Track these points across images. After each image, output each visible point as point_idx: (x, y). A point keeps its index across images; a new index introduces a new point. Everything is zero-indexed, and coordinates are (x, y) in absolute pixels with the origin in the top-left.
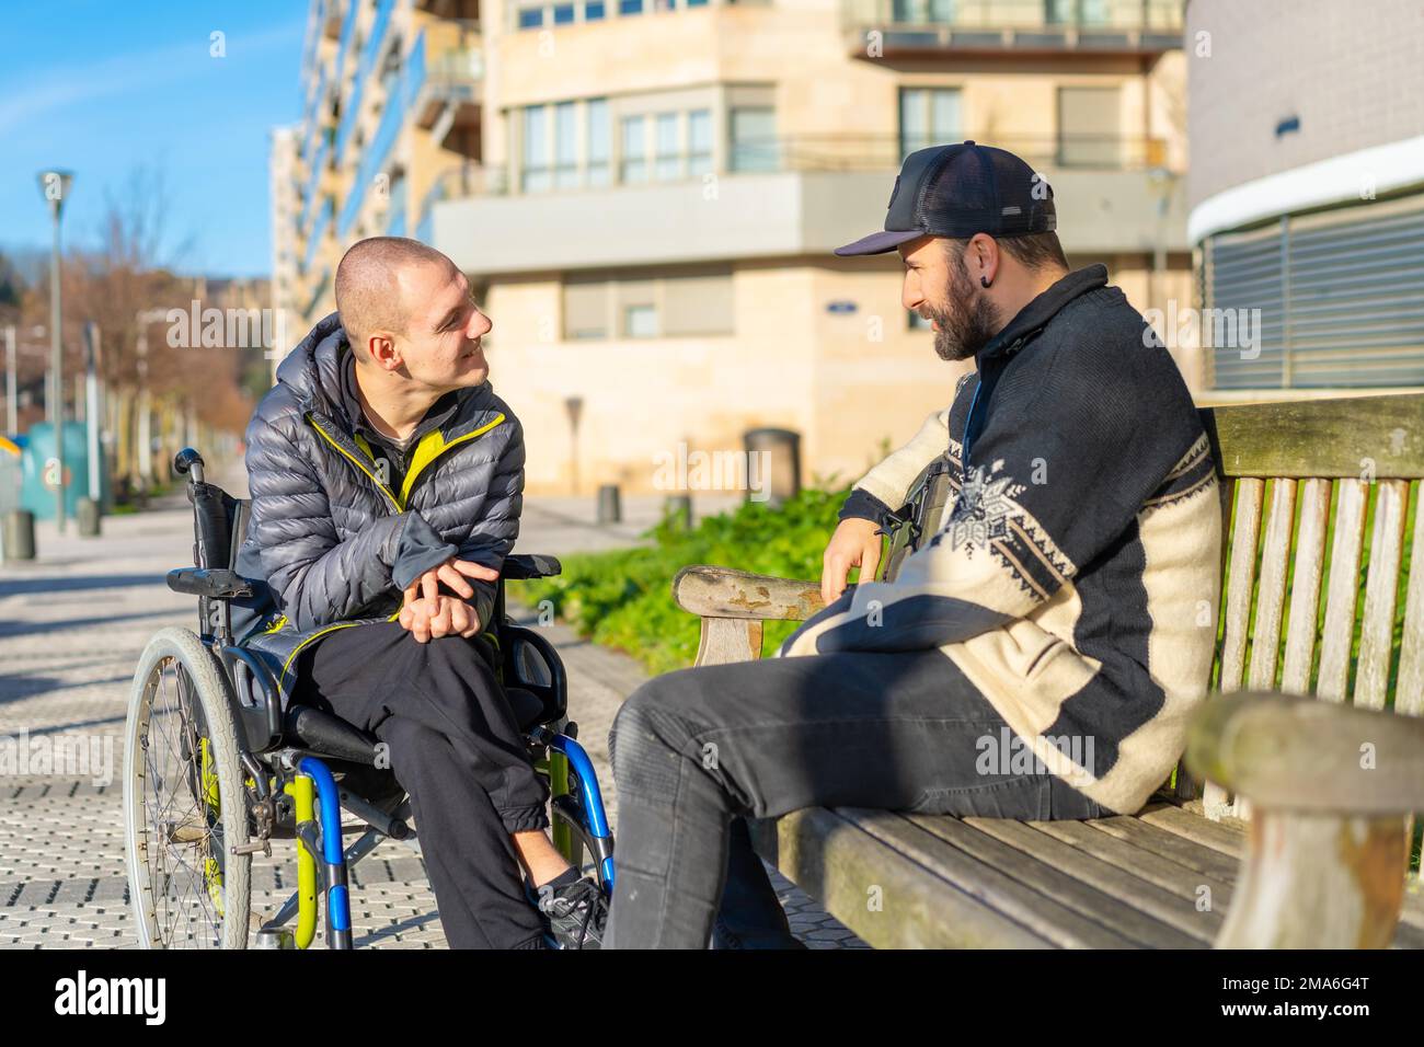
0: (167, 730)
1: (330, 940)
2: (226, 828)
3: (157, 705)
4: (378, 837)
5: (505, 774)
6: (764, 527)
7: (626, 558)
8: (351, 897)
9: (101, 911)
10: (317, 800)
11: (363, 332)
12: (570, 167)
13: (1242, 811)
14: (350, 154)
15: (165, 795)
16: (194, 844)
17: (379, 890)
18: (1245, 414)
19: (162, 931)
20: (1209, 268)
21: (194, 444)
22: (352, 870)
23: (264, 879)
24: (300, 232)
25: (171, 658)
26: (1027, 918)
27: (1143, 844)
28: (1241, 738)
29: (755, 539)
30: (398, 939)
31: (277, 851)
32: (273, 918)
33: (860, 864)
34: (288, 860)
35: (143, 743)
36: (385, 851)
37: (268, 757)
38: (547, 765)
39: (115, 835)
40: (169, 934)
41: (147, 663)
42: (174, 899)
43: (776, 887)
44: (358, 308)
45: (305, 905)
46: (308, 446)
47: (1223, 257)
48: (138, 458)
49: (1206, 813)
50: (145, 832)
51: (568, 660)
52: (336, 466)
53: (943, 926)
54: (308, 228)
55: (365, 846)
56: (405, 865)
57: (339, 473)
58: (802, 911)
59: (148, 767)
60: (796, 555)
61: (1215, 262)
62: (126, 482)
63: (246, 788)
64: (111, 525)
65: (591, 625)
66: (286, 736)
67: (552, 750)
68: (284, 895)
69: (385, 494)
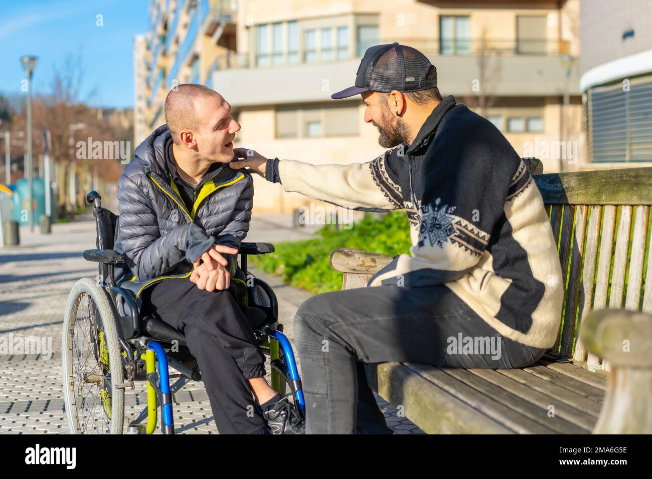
0: (83, 328)
1: (163, 430)
2: (113, 376)
3: (78, 316)
4: (187, 380)
5: (244, 351)
6: (374, 229)
7: (306, 245)
8: (173, 409)
9: (51, 416)
10: (157, 362)
11: (178, 130)
12: (280, 54)
13: (606, 367)
14: (172, 48)
15: (82, 359)
16: (97, 383)
17: (187, 405)
18: (608, 174)
19: (81, 425)
20: (590, 103)
21: (96, 188)
22: (174, 396)
23: (130, 400)
24: (148, 86)
25: (85, 293)
26: (501, 419)
27: (558, 383)
28: (606, 332)
29: (370, 235)
30: (196, 429)
31: (137, 387)
32: (135, 419)
33: (420, 393)
34: (142, 391)
35: (71, 333)
36: (189, 386)
37: (133, 341)
38: (269, 345)
39: (58, 379)
40: (84, 427)
41: (74, 295)
42: (87, 410)
43: (379, 404)
44: (175, 118)
45: (151, 413)
46: (148, 189)
47: (597, 98)
48: (69, 196)
49: (589, 368)
50: (72, 377)
51: (278, 293)
52: (161, 199)
53: (461, 423)
54: (152, 84)
55: (180, 384)
56: (199, 393)
57: (162, 202)
58: (392, 416)
59: (74, 346)
60: (389, 243)
61: (593, 100)
62: (63, 207)
63: (122, 356)
64: (56, 228)
65: (290, 277)
66: (141, 331)
67: (271, 338)
68: (140, 408)
69: (185, 213)
